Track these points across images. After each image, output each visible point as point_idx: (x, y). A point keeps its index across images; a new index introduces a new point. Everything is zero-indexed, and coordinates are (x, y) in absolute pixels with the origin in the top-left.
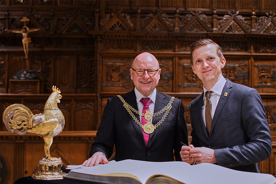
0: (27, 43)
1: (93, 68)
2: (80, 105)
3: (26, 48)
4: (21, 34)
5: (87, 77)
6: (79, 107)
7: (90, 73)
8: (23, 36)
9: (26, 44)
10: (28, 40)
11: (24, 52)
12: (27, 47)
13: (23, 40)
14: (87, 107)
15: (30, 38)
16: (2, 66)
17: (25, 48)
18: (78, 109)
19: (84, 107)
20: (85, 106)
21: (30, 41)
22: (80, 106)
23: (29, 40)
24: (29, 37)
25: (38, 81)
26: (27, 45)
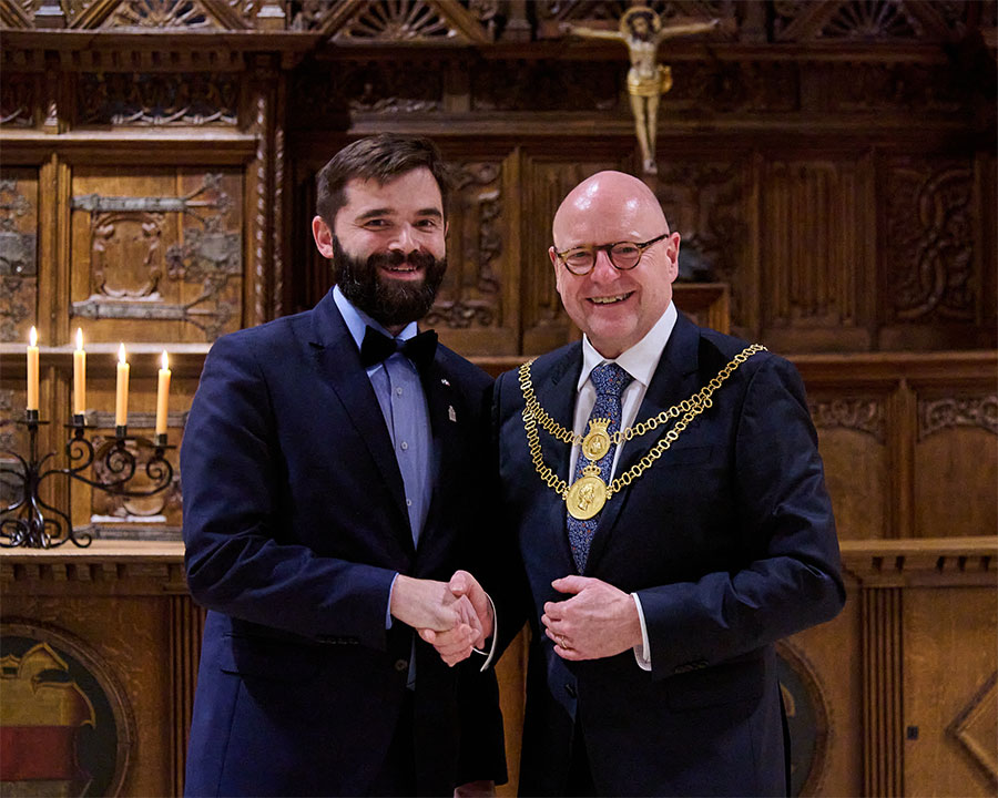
0: (653, 94)
1: (958, 218)
2: (938, 409)
3: (646, 122)
4: (622, 48)
5: (925, 266)
6: (934, 421)
7: (942, 244)
8: (634, 60)
9: (646, 99)
10: (657, 77)
11: (634, 139)
12: (652, 117)
13: (634, 80)
14: (973, 417)
15: (667, 69)
16: (487, 214)
17: (640, 117)
18: (932, 428)
19: (960, 419)
20: (963, 413)
21: (668, 85)
22: (937, 416)
23: (663, 75)
24: (666, 63)
25: (719, 292)
26: (653, 105)
